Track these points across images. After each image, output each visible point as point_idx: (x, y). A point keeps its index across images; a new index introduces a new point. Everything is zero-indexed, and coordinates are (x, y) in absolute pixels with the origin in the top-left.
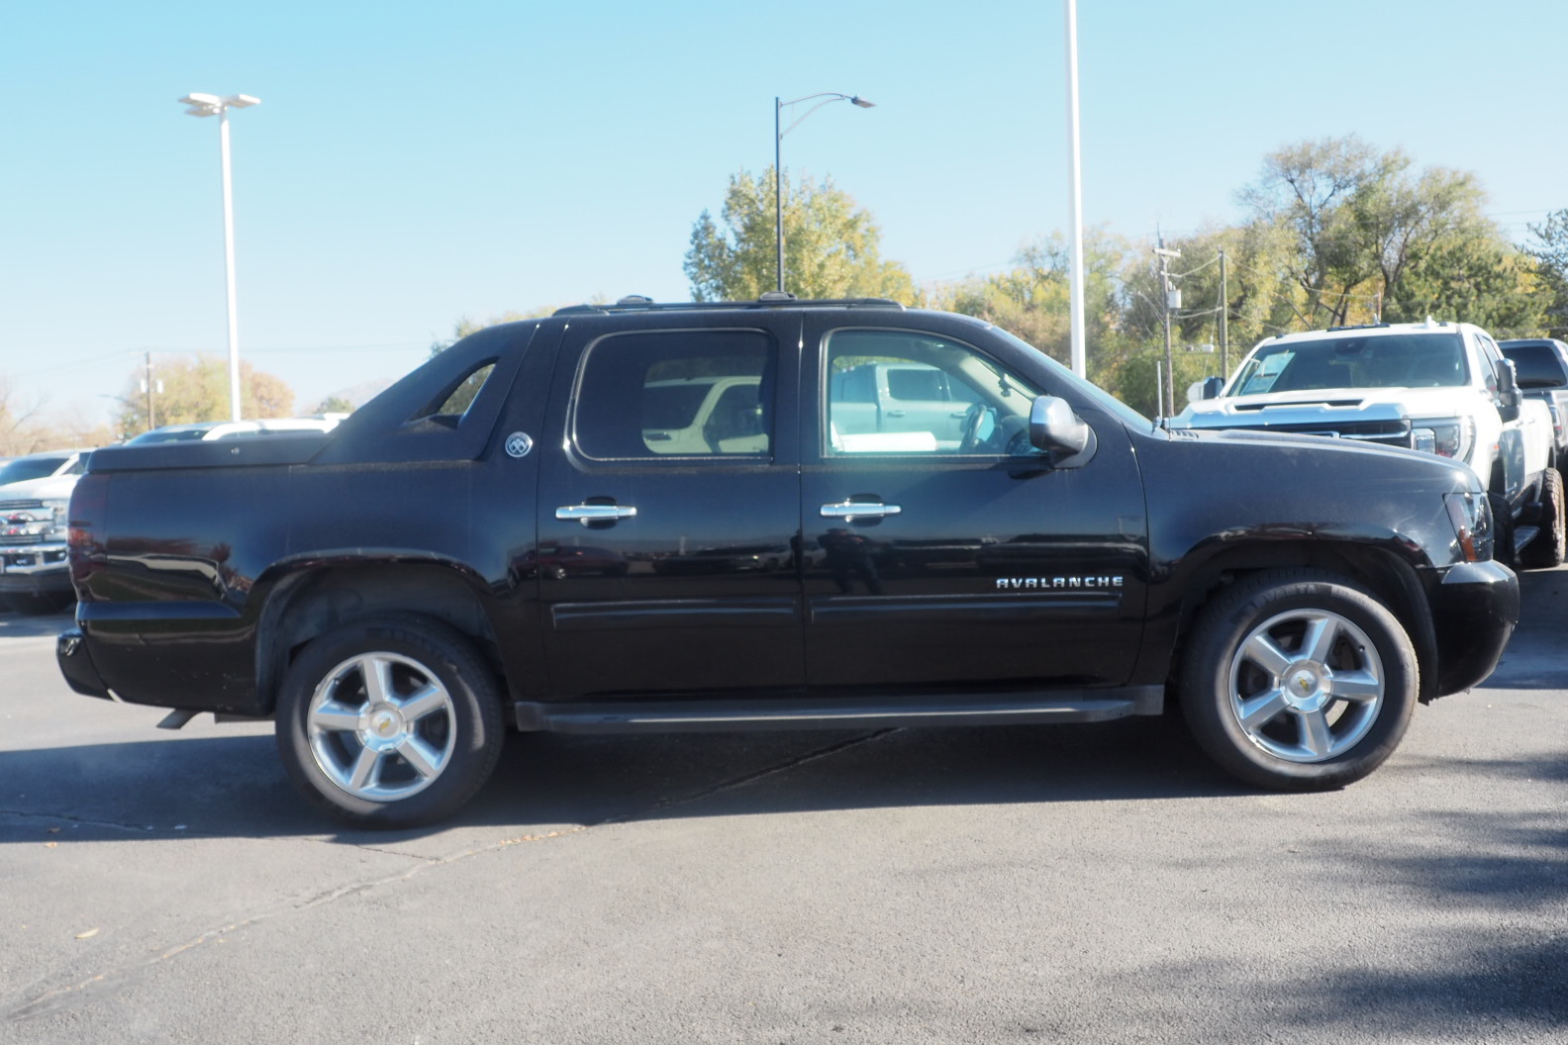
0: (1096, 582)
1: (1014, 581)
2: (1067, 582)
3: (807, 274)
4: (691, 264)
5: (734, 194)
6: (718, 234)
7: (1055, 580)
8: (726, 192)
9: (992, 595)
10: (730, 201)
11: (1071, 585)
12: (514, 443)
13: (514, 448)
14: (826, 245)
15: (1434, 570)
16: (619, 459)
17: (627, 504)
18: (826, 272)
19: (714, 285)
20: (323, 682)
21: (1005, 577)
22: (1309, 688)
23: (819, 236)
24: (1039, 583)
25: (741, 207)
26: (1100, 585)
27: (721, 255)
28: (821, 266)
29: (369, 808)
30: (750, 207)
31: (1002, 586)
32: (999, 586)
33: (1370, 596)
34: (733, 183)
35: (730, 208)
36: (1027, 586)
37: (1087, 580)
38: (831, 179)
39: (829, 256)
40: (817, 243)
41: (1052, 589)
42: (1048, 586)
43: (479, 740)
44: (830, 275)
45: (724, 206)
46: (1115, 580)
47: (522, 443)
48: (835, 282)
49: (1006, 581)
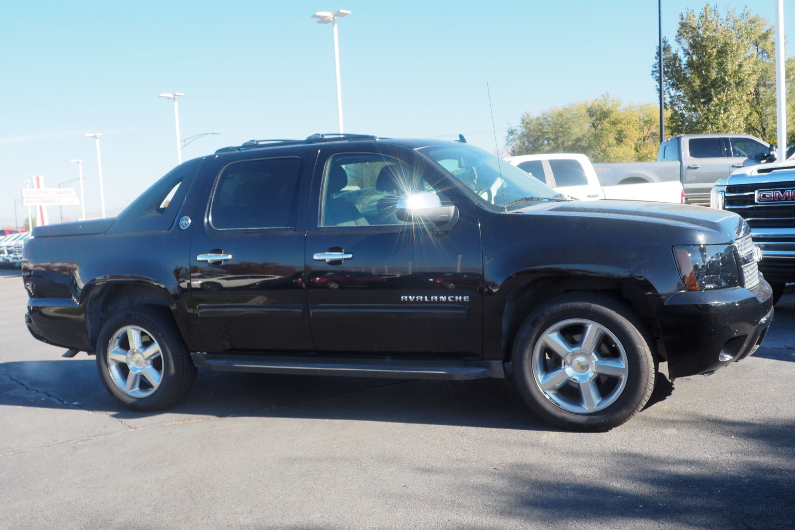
0: (454, 299)
1: (410, 297)
2: (439, 299)
3: (730, 72)
4: (656, 71)
5: (683, 25)
6: (673, 51)
7: (432, 297)
8: (678, 25)
9: (399, 305)
10: (680, 30)
11: (441, 300)
12: (183, 222)
13: (183, 224)
14: (743, 51)
15: (659, 296)
16: (227, 229)
17: (227, 253)
18: (743, 69)
19: (671, 83)
20: (112, 339)
21: (406, 295)
22: (584, 368)
23: (738, 47)
24: (424, 299)
25: (687, 33)
26: (456, 300)
27: (674, 64)
28: (740, 66)
29: (130, 401)
30: (692, 33)
31: (404, 300)
32: (402, 300)
33: (616, 312)
34: (682, 19)
35: (681, 34)
36: (417, 300)
37: (449, 298)
38: (748, 9)
39: (745, 59)
40: (737, 51)
41: (430, 302)
42: (429, 301)
43: (172, 371)
44: (746, 71)
45: (677, 33)
46: (465, 298)
47: (186, 221)
48: (749, 75)
49: (406, 297)
